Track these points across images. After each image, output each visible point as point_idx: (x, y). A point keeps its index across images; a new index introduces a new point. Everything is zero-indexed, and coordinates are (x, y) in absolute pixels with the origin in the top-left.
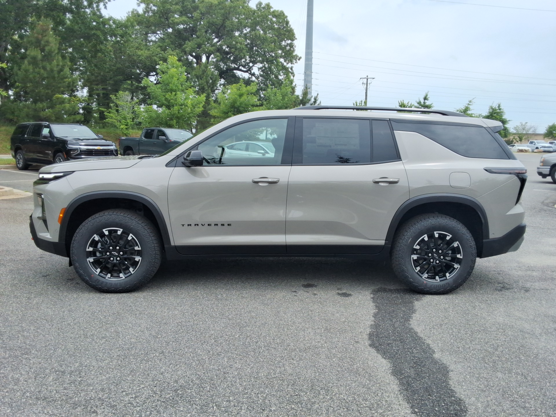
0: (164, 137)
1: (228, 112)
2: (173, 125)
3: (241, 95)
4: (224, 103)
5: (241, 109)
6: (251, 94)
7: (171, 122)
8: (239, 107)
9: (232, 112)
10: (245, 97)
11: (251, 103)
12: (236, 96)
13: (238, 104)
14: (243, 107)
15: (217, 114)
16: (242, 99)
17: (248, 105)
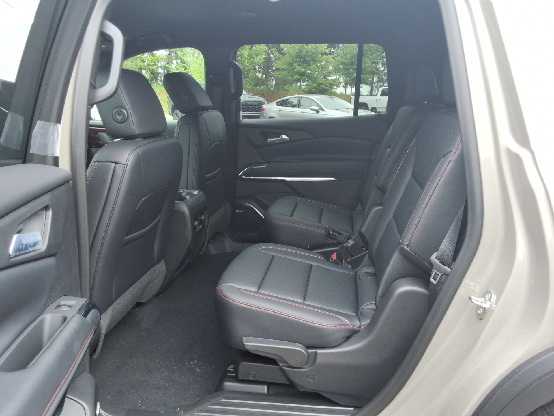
5: (307, 58)
8: (305, 56)
9: (298, 63)
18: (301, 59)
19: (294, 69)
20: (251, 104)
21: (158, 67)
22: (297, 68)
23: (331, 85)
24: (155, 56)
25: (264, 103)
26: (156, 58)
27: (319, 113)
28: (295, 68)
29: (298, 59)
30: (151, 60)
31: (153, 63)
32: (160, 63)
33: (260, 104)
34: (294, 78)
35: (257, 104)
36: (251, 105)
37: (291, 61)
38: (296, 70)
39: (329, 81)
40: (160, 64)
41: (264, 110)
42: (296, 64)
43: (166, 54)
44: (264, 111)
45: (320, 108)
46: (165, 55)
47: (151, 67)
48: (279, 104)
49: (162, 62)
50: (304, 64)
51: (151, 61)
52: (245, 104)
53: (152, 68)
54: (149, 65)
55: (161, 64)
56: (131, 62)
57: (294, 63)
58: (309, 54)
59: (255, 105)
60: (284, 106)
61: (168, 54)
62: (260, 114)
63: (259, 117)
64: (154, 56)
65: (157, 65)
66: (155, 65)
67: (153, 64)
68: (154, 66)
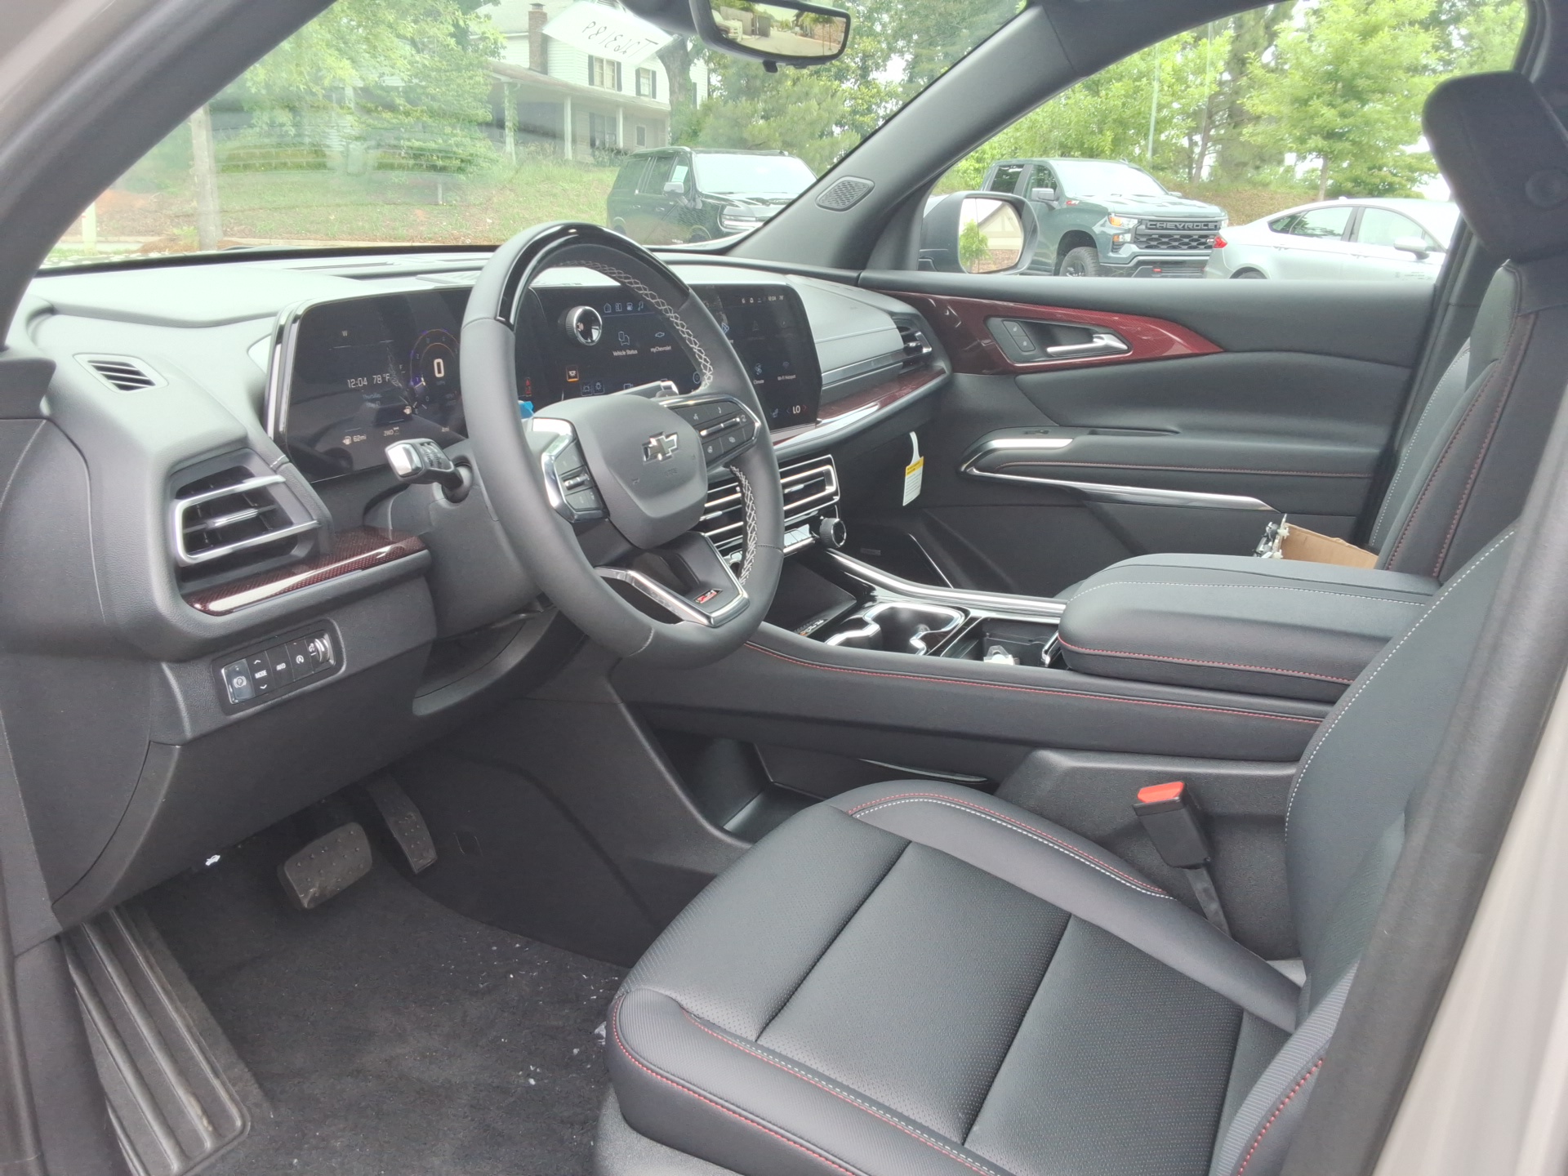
0: (1050, 191)
1: (1310, 98)
2: (1103, 151)
3: (1368, 32)
4: (1299, 65)
5: (1361, 83)
6: (1412, 24)
7: (1094, 141)
8: (1355, 76)
9: (1327, 98)
10: (1384, 37)
11: (1406, 58)
12: (1349, 35)
13: (1354, 63)
14: (1368, 77)
15: (1267, 109)
16: (1373, 45)
17: (1391, 68)
18: (1336, 84)
19: (1312, 117)
20: (1177, 224)
21: (878, 117)
22: (1323, 115)
23: (1412, 169)
24: (874, 86)
25: (1221, 221)
26: (875, 90)
27: (1426, 260)
28: (1317, 114)
29: (1329, 87)
30: (862, 99)
31: (865, 107)
32: (883, 104)
33: (1205, 225)
34: (1308, 146)
35: (1197, 226)
36: (1178, 229)
37: (1304, 94)
38: (1318, 122)
39: (1407, 159)
40: (883, 109)
41: (1221, 244)
42: (1321, 100)
43: (903, 80)
44: (1223, 249)
45: (1430, 243)
46: (900, 84)
47: (858, 116)
48: (1280, 226)
49: (890, 102)
50: (1346, 102)
51: (860, 101)
52: (1158, 225)
53: (861, 119)
54: (854, 112)
55: (885, 107)
56: (819, 104)
57: (1315, 97)
58: (1372, 70)
59: (1190, 229)
60: (1296, 234)
61: (906, 78)
62: (1207, 258)
63: (1204, 267)
64: (870, 87)
65: (876, 112)
66: (869, 110)
67: (867, 109)
68: (867, 115)
